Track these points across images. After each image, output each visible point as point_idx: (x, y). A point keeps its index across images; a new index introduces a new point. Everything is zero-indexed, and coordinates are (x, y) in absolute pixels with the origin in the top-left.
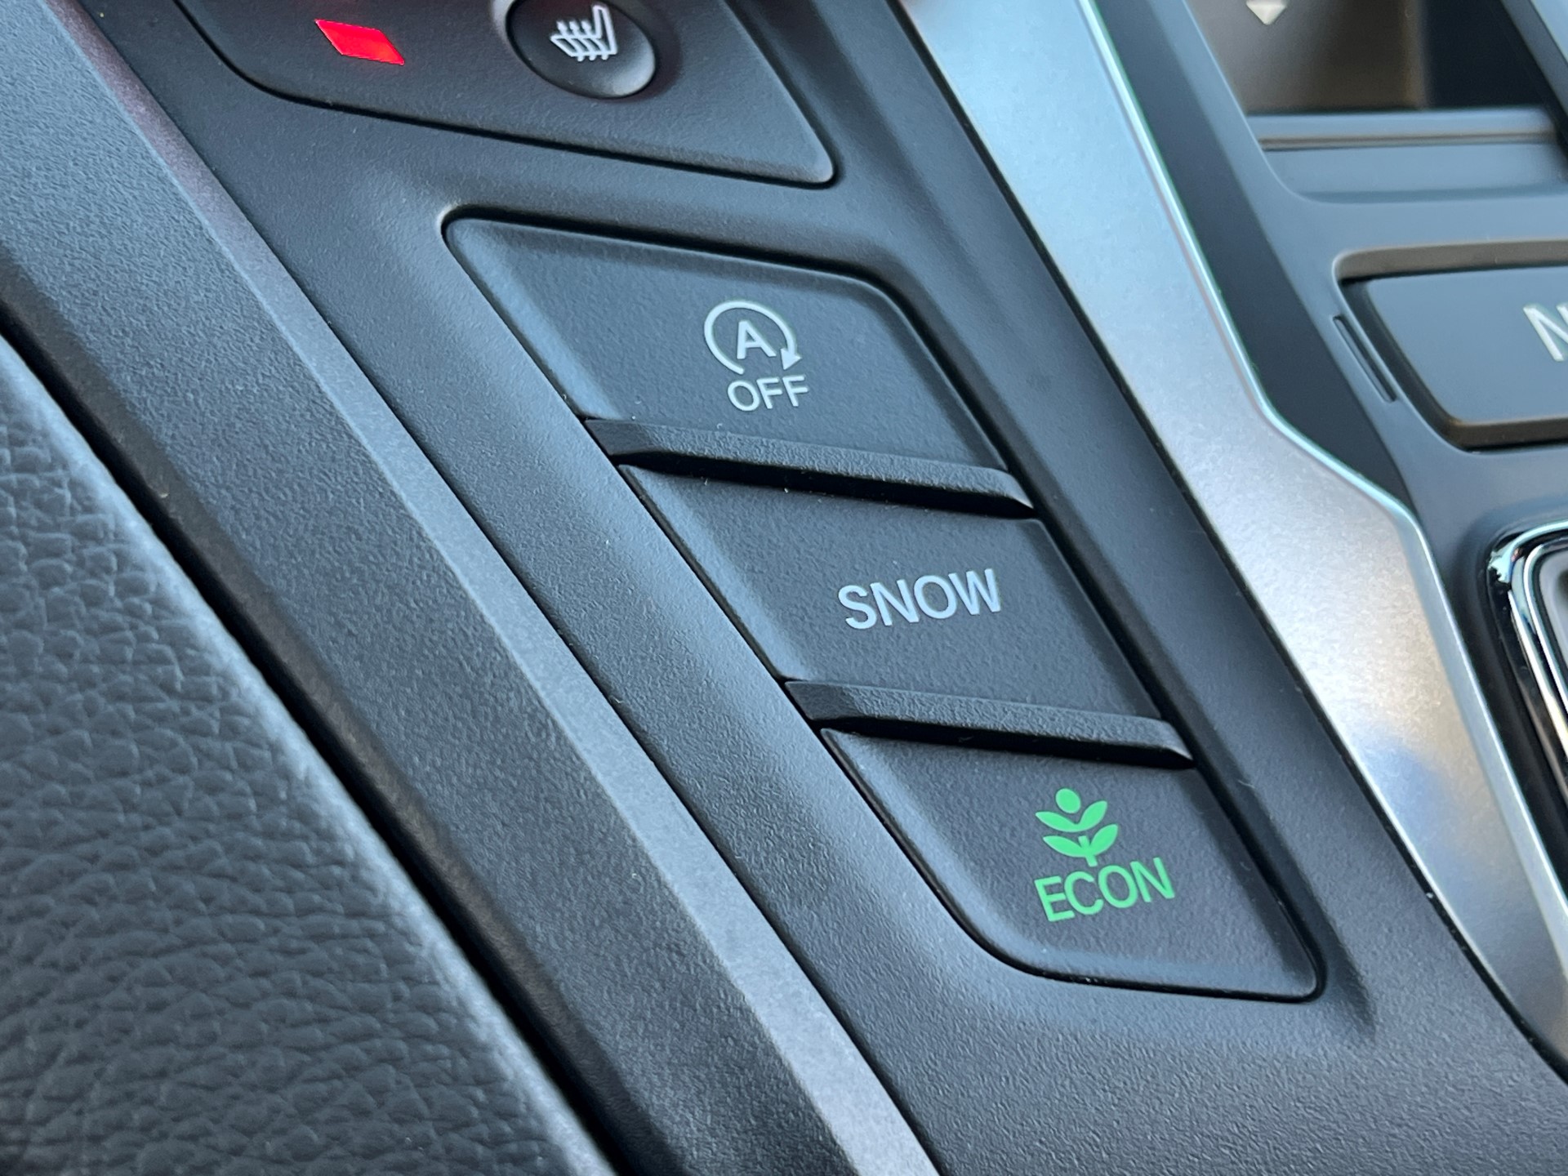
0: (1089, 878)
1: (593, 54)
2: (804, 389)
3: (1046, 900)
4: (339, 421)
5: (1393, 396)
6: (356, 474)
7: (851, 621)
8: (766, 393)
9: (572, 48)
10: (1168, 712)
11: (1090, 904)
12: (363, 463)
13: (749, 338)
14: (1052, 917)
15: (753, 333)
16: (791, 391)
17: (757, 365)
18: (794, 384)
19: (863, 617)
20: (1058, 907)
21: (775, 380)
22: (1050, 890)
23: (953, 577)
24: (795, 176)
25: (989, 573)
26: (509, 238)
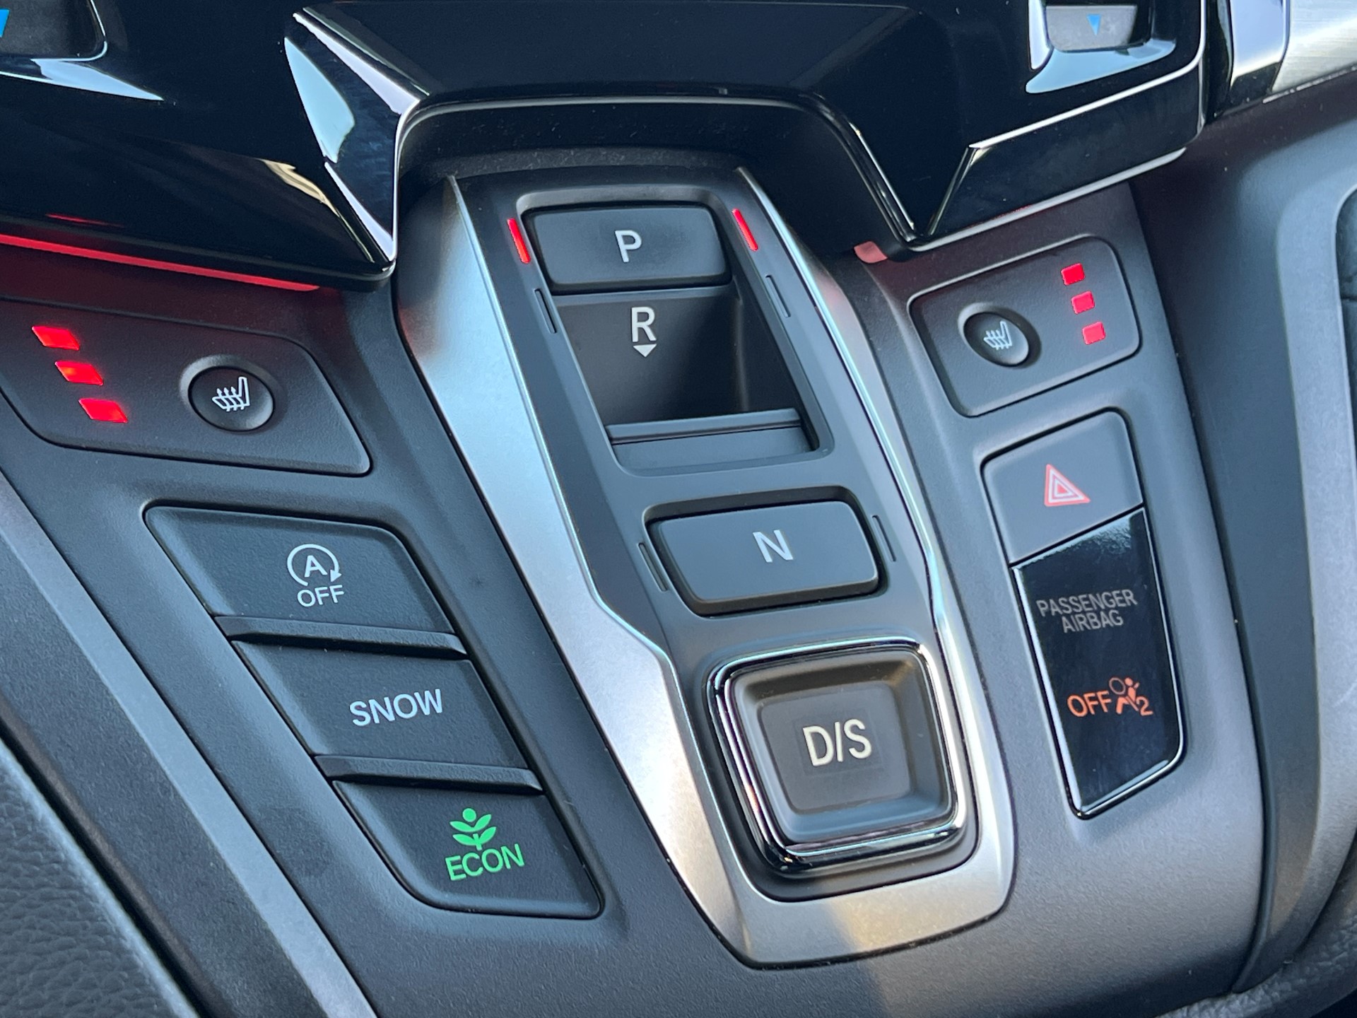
0: (477, 856)
1: (235, 407)
2: (342, 593)
3: (451, 869)
4: (68, 635)
5: (667, 588)
6: (75, 662)
7: (356, 722)
8: (319, 596)
9: (225, 405)
10: (532, 766)
11: (476, 870)
12: (79, 657)
13: (313, 565)
14: (453, 878)
15: (316, 562)
16: (334, 594)
17: (317, 580)
18: (336, 590)
19: (362, 719)
20: (456, 873)
21: (326, 588)
22: (453, 864)
23: (417, 695)
24: (347, 471)
25: (438, 692)
26: (180, 516)
